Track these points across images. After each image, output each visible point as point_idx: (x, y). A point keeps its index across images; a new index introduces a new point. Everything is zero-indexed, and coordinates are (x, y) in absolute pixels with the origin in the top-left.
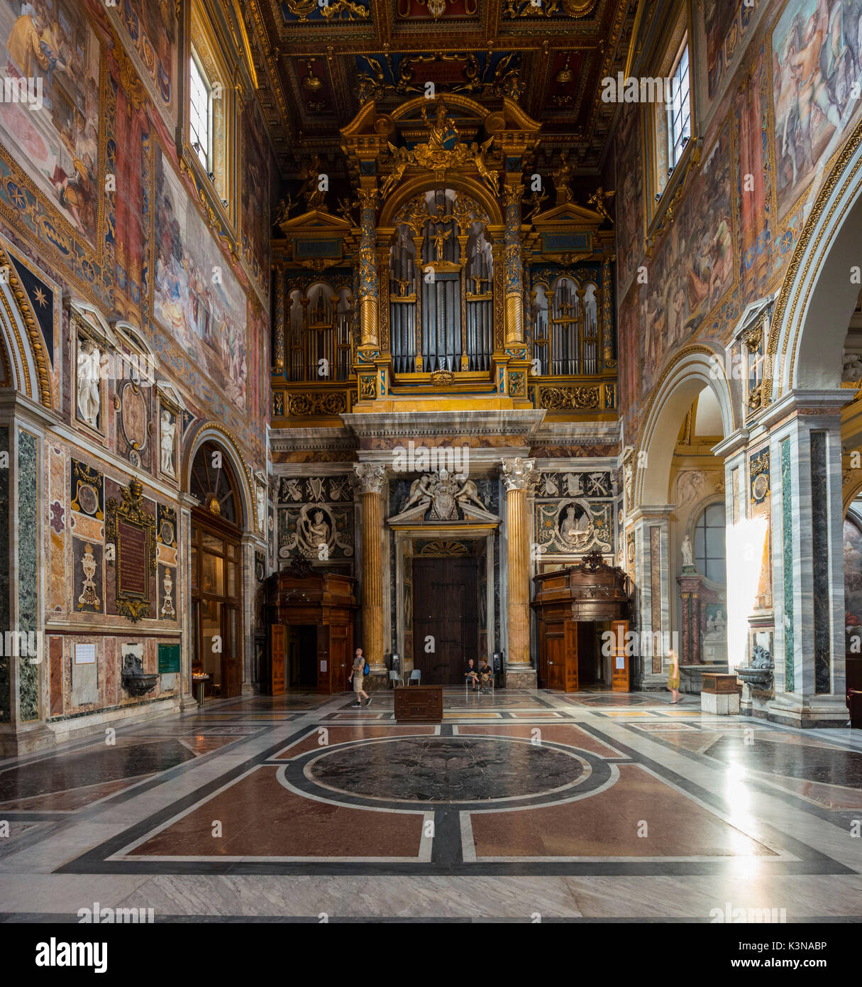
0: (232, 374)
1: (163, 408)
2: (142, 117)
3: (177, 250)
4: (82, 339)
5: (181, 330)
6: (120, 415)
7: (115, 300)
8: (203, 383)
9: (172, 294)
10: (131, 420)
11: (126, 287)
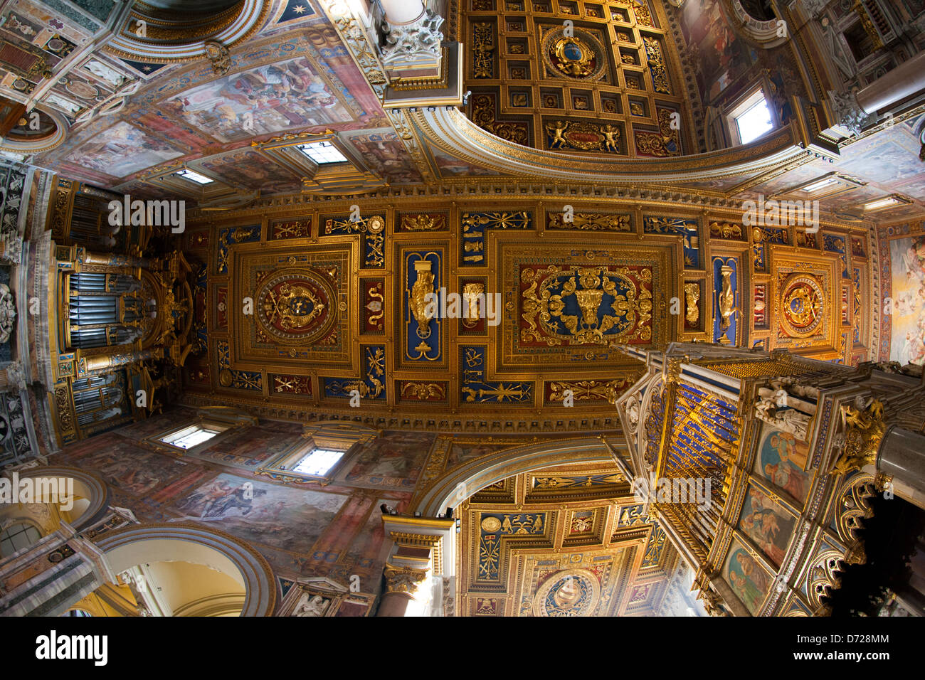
0: (86, 157)
1: (81, 108)
2: (199, 150)
3: (148, 146)
4: (125, 79)
5: (113, 134)
6: (86, 82)
7: (135, 104)
8: (86, 137)
9: (130, 135)
10: (81, 87)
11: (138, 112)
